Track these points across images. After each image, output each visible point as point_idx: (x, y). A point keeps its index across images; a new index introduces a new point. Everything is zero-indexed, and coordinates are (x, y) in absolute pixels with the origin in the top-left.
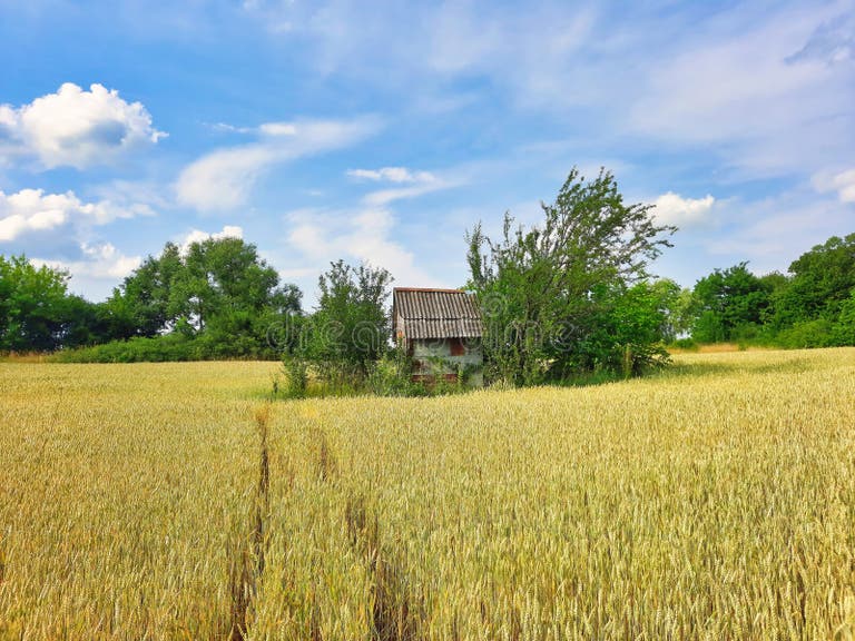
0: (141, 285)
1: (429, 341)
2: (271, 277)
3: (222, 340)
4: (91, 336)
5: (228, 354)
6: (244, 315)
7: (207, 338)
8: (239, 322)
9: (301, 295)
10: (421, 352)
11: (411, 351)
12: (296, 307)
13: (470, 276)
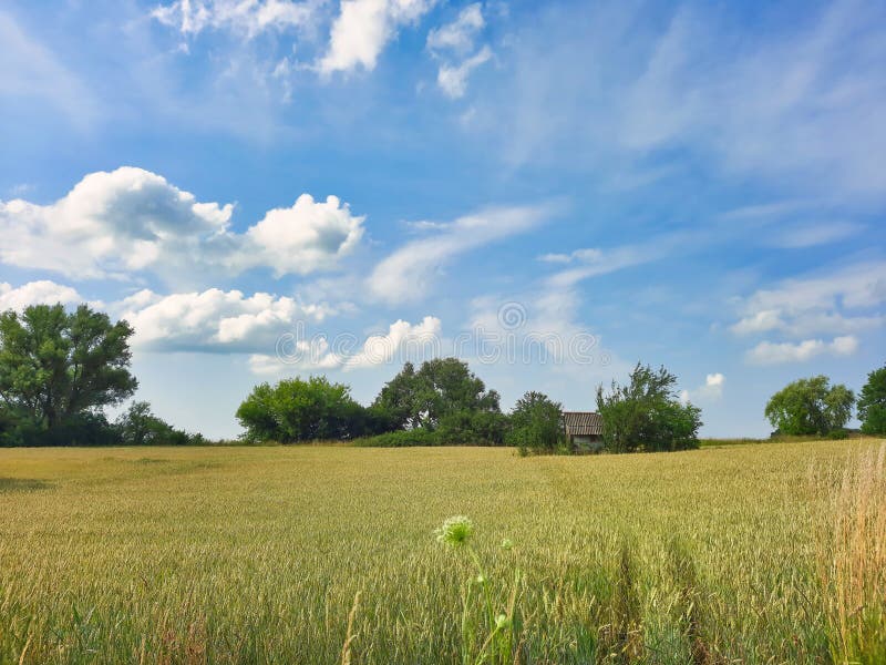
0: (393, 393)
1: (581, 436)
2: (479, 386)
3: (453, 431)
4: (366, 430)
5: (457, 442)
6: (465, 414)
7: (441, 430)
8: (462, 419)
9: (499, 398)
10: (576, 440)
11: (572, 440)
12: (495, 406)
13: (597, 408)
